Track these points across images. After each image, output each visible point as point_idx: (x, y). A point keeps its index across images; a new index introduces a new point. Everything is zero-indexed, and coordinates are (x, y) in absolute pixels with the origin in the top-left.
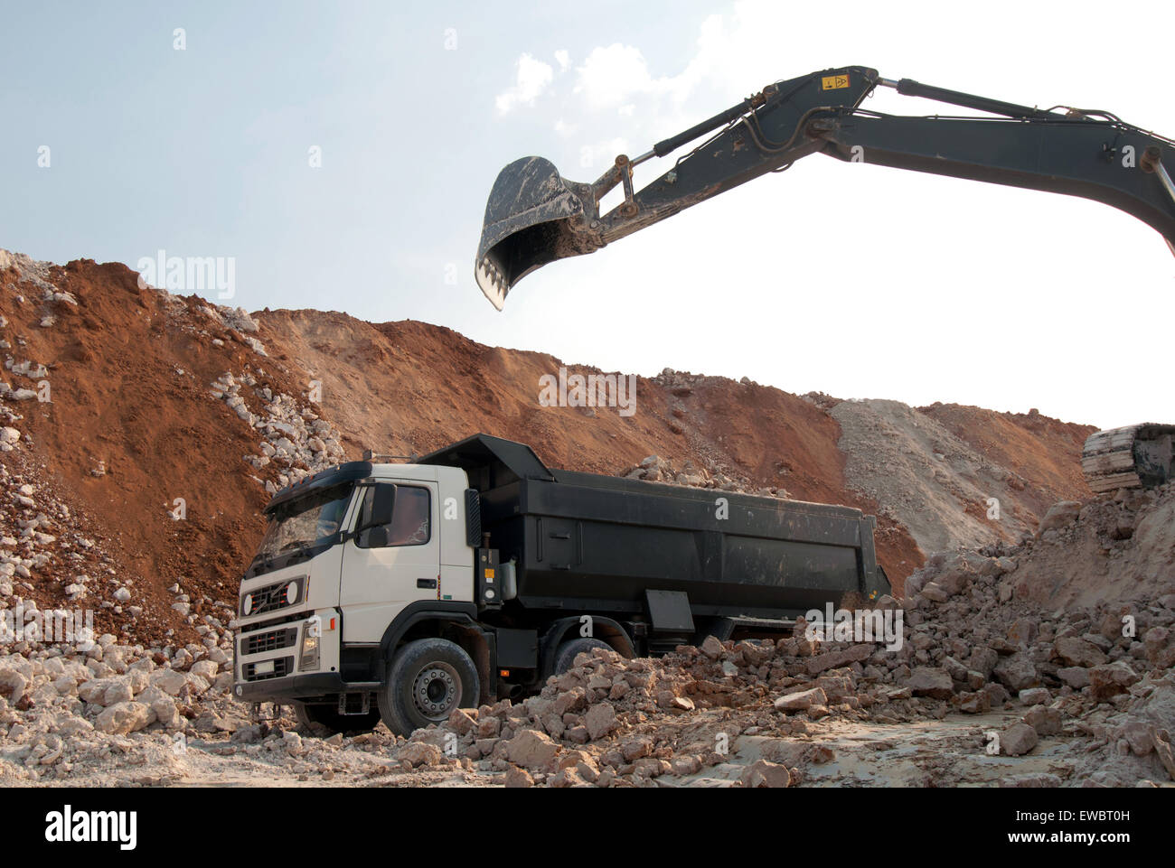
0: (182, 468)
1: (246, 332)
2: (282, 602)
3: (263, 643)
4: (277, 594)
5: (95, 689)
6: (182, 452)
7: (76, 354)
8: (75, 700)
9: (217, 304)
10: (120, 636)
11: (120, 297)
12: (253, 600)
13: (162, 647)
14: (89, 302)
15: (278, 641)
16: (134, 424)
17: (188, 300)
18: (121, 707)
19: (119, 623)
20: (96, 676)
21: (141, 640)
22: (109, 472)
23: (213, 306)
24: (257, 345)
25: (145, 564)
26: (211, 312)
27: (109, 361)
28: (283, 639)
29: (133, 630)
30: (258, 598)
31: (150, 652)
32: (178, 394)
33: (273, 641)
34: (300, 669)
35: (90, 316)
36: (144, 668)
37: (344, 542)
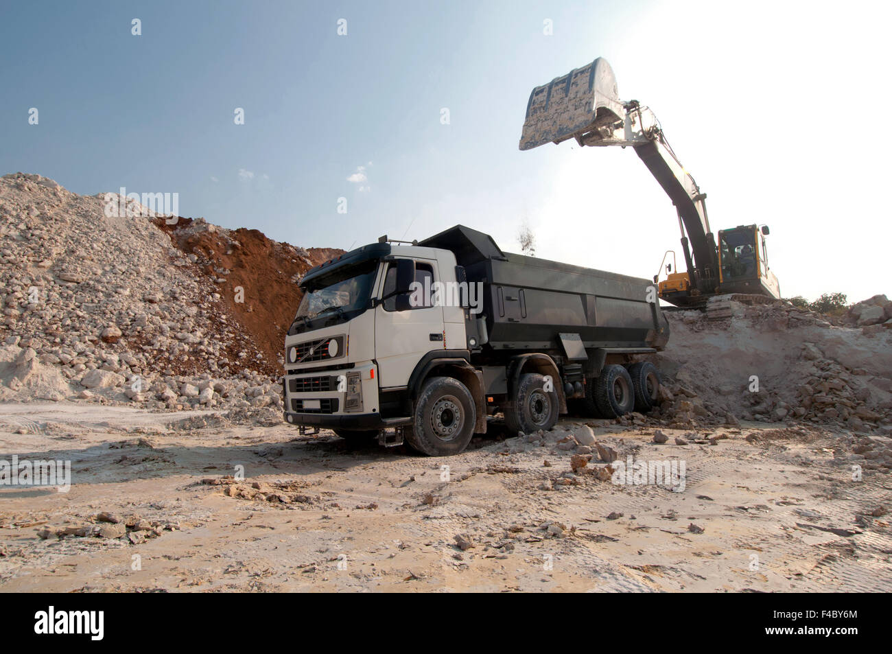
0: (281, 309)
1: (304, 256)
2: (324, 354)
3: (309, 385)
4: (319, 348)
5: (250, 391)
6: (281, 303)
7: (240, 265)
8: (243, 394)
9: (294, 245)
10: (259, 372)
11: (257, 243)
12: (298, 351)
13: (274, 376)
14: (245, 245)
15: (322, 385)
16: (262, 293)
17: (282, 244)
18: (260, 397)
19: (258, 367)
20: (251, 386)
21: (266, 373)
22: (254, 310)
23: (292, 246)
24: (309, 262)
25: (267, 345)
26: (291, 249)
27: (253, 268)
28: (327, 384)
29: (264, 369)
30: (302, 351)
31: (270, 378)
32: (279, 281)
33: (318, 385)
34: (345, 410)
35: (246, 251)
36: (268, 383)
37: (375, 307)
